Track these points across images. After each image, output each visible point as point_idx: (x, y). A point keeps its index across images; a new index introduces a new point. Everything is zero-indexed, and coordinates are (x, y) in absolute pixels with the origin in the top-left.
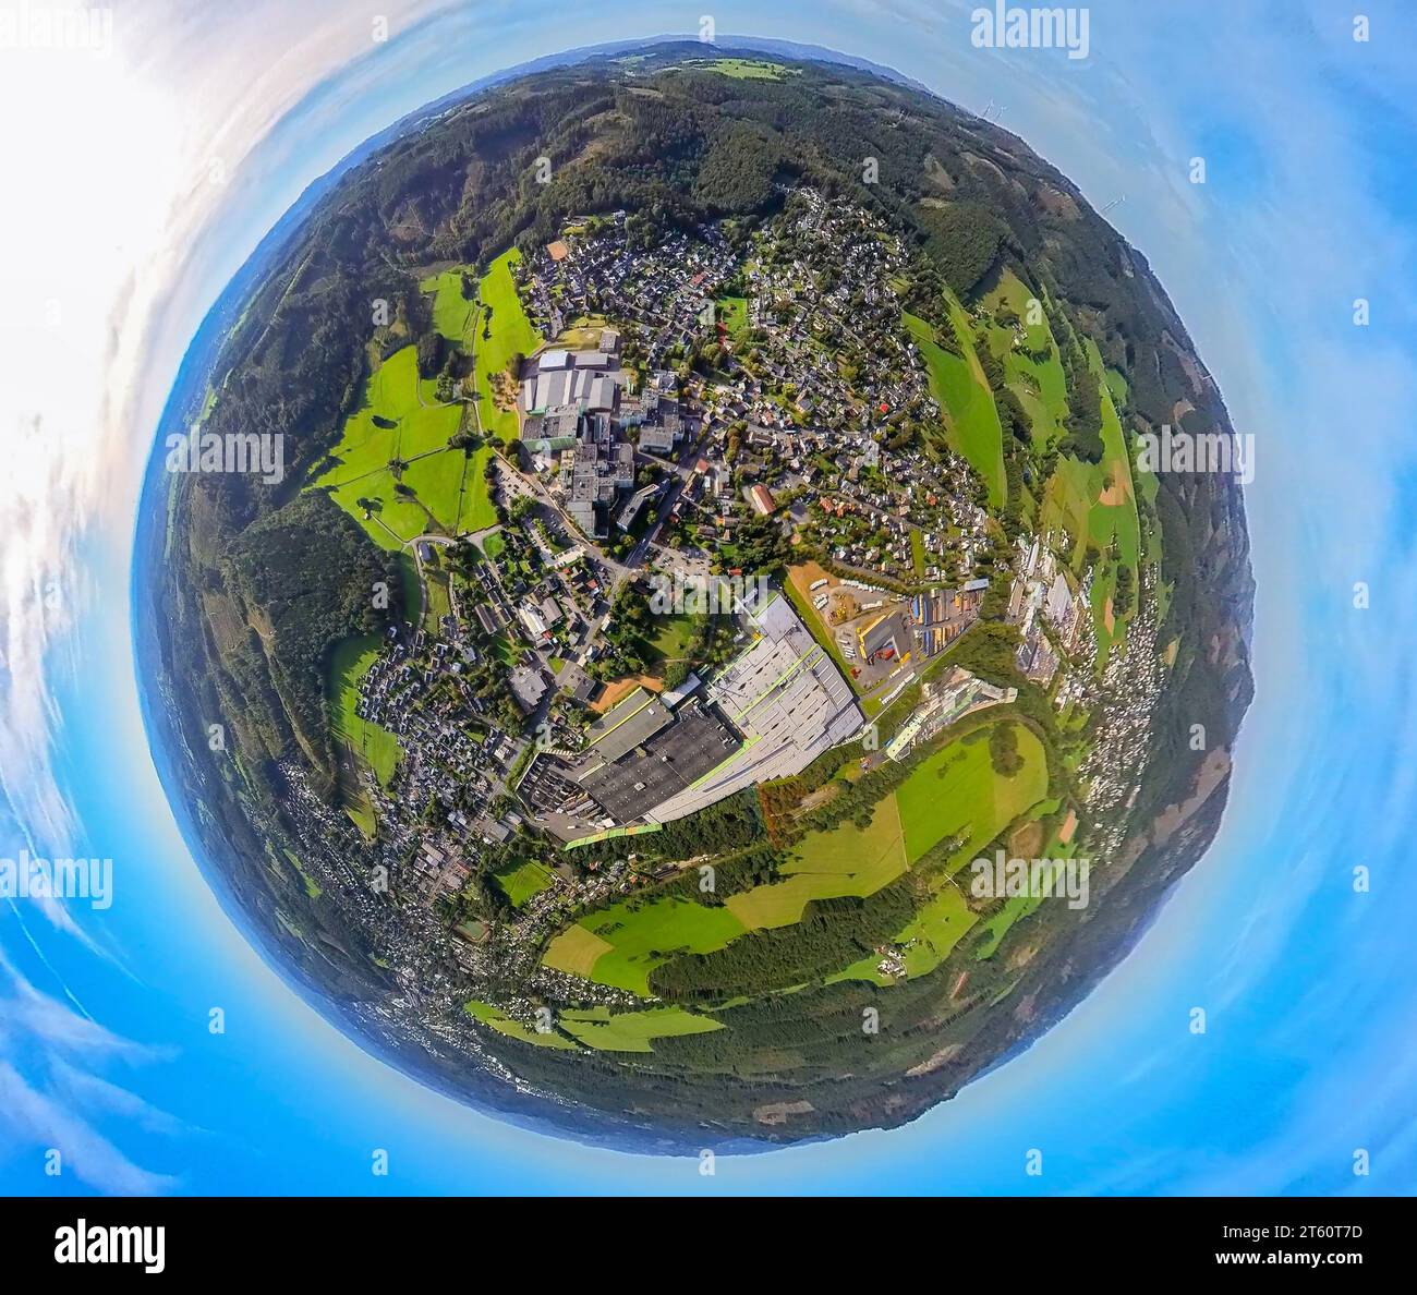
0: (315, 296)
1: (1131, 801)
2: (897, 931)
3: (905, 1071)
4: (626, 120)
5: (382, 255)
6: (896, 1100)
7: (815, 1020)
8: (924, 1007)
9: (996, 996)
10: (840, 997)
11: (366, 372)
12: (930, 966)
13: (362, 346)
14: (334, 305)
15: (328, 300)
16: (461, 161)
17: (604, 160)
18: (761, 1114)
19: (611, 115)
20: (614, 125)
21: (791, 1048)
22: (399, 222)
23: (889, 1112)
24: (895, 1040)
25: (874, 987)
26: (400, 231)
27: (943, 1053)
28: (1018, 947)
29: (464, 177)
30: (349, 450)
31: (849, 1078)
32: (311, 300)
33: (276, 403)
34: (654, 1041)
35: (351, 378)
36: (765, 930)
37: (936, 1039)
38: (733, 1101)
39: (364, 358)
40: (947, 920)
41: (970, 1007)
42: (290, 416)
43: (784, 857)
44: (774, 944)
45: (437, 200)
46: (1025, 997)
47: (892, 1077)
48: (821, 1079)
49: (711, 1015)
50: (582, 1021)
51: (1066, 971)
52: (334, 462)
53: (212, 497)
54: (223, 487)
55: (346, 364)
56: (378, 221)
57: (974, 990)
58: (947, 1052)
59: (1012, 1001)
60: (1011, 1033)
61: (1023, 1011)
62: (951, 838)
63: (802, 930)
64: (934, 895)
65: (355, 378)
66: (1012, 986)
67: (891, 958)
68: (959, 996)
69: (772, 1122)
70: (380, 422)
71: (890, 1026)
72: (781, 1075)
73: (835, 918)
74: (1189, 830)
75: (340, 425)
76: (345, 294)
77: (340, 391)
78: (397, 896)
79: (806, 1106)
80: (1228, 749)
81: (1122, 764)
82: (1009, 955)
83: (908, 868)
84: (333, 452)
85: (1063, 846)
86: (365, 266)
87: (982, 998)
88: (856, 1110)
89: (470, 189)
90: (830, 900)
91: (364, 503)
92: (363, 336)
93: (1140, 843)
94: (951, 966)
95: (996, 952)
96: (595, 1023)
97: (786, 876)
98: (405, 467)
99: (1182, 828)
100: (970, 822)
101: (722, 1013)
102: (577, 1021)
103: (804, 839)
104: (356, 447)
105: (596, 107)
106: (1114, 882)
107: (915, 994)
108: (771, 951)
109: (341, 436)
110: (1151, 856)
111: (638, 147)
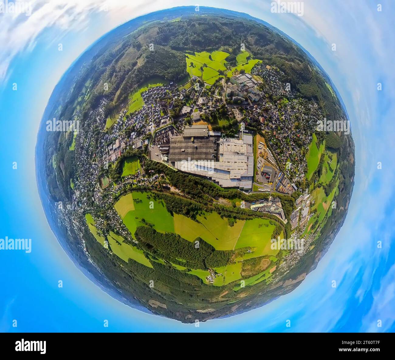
0: (223, 28)
1: (286, 273)
2: (218, 266)
3: (197, 310)
4: (302, 66)
5: (242, 38)
6: (190, 316)
7: (180, 282)
8: (212, 295)
9: (230, 302)
10: (191, 280)
11: (217, 49)
12: (220, 285)
13: (221, 45)
14: (224, 34)
15: (224, 32)
16: (272, 42)
17: (291, 65)
18: (151, 302)
19: (300, 63)
20: (299, 65)
21: (168, 286)
22: (251, 37)
23: (186, 318)
24: (199, 300)
25: (202, 282)
26: (249, 39)
27: (209, 310)
28: (243, 292)
29: (269, 45)
30: (199, 55)
31: (181, 304)
32: (221, 28)
33: (195, 34)
34: (130, 260)
35: (213, 47)
36: (179, 236)
37: (209, 305)
38: (145, 294)
39: (219, 47)
40: (233, 273)
41: (223, 301)
42: (195, 38)
43: (201, 213)
44: (179, 243)
45: (261, 42)
46: (236, 305)
47: (193, 310)
48: (173, 301)
49: (151, 261)
50: (114, 239)
51: (248, 304)
52: (194, 54)
53: (158, 33)
54: (163, 34)
55: (215, 44)
56: (248, 33)
57: (227, 297)
58: (211, 310)
59: (233, 305)
60: (228, 312)
61: (234, 308)
62: (250, 248)
63: (190, 245)
64: (235, 263)
65: (214, 47)
66: (236, 301)
67: (212, 276)
68: (222, 297)
69: (153, 306)
70: (210, 57)
71: (200, 296)
72: (162, 293)
73: (203, 248)
74: (290, 287)
75: (202, 50)
76: (228, 34)
77: (209, 46)
78: (94, 158)
79: (165, 306)
80: (307, 275)
81: (290, 263)
82: (240, 293)
83: (234, 249)
84: (195, 53)
85: (269, 273)
86: (237, 36)
87: (227, 300)
88: (178, 314)
89: (268, 47)
90: (205, 242)
91: (192, 64)
92: (223, 44)
93: (281, 283)
94: (226, 288)
95: (238, 291)
96: (117, 242)
97: (197, 221)
98: (206, 67)
99: (289, 285)
100: (257, 247)
101: (154, 262)
102: (112, 238)
103: (211, 212)
104: (201, 56)
105: (300, 59)
106: (271, 289)
107: (212, 290)
108: (176, 244)
109: (200, 52)
110: (281, 287)
111: (298, 70)
